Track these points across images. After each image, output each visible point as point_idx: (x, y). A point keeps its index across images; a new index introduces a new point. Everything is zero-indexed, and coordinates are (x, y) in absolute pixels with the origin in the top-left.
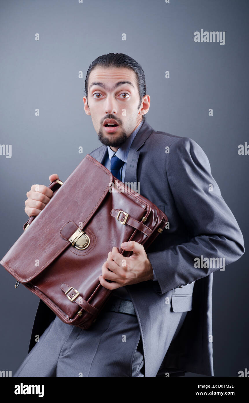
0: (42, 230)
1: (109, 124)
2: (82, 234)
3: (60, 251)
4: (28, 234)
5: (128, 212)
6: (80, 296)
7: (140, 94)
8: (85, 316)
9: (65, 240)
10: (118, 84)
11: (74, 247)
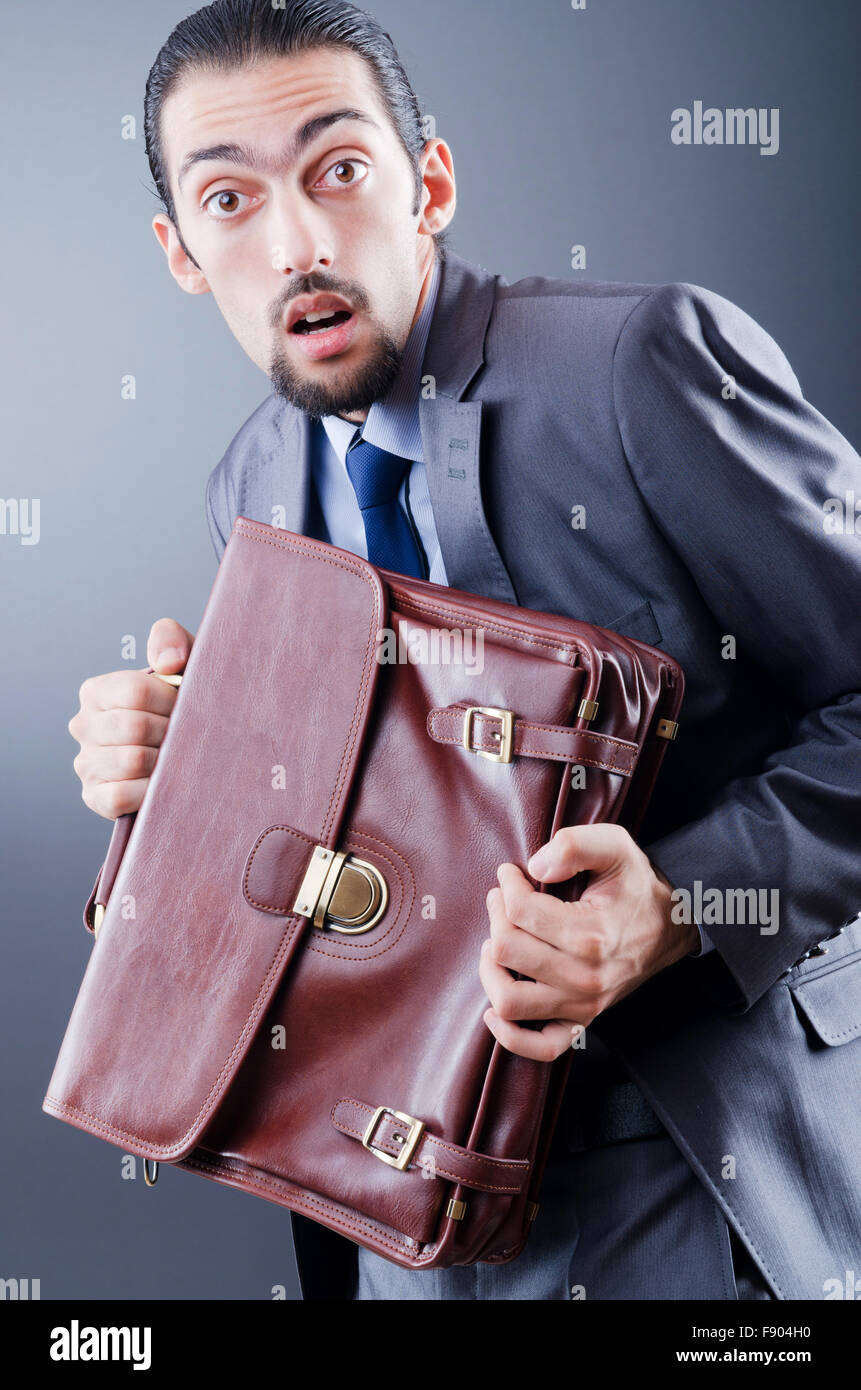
0: (165, 910)
1: (311, 318)
2: (343, 866)
3: (273, 970)
4: (114, 949)
5: (502, 704)
6: (431, 1137)
7: (406, 148)
8: (482, 1208)
9: (276, 915)
10: (307, 132)
11: (326, 930)
